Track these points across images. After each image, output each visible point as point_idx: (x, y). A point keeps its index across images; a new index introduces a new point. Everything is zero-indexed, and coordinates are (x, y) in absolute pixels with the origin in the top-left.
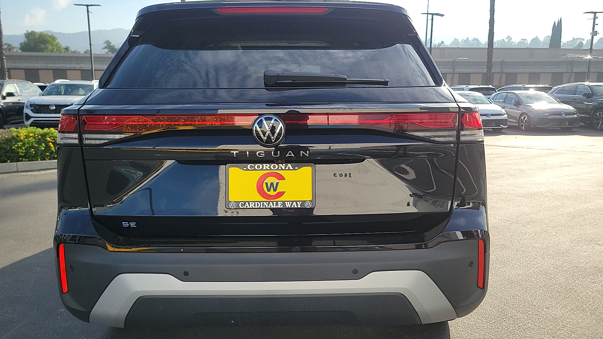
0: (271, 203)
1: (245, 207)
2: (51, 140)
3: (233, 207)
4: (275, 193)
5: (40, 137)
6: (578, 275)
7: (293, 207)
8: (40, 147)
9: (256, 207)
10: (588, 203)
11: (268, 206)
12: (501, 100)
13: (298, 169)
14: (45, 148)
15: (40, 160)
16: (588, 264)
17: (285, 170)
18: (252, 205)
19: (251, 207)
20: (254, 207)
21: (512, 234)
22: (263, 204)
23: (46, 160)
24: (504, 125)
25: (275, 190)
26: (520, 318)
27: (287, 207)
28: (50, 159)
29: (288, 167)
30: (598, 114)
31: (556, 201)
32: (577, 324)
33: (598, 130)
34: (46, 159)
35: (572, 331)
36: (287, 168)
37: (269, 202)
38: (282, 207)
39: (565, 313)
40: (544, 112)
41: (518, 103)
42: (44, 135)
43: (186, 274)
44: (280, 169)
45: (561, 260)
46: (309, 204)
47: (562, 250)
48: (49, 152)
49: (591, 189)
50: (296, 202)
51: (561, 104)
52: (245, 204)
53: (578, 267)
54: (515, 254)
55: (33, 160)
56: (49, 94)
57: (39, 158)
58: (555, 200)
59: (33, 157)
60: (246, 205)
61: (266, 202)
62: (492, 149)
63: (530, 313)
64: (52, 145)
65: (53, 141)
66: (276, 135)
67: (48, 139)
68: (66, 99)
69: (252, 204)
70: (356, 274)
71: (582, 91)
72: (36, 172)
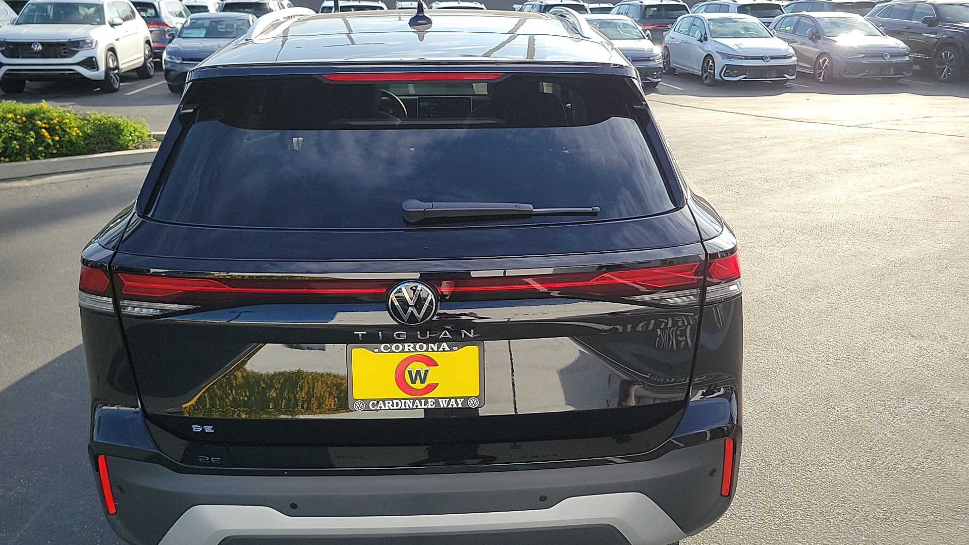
0: (417, 401)
1: (378, 408)
2: (44, 125)
3: (360, 408)
4: (424, 385)
5: (24, 119)
6: (875, 400)
7: (450, 406)
8: (27, 138)
9: (395, 407)
10: (907, 248)
11: (413, 406)
12: (788, 28)
13: (458, 349)
14: (36, 139)
15: (29, 159)
16: (892, 376)
17: (438, 351)
18: (388, 405)
19: (387, 408)
20: (391, 408)
21: (783, 315)
22: (405, 402)
23: (38, 159)
24: (790, 74)
25: (423, 382)
26: (782, 485)
27: (442, 406)
28: (45, 157)
29: (442, 347)
30: (943, 54)
31: (858, 244)
32: (865, 495)
33: (941, 81)
34: (38, 157)
35: (856, 509)
36: (441, 349)
37: (415, 400)
38: (433, 407)
39: (849, 474)
40: (855, 51)
41: (816, 35)
42: (31, 116)
43: (293, 506)
44: (430, 350)
46: (475, 403)
47: (856, 348)
48: (43, 145)
49: (915, 216)
50: (456, 398)
51: (887, 38)
52: (378, 402)
53: (877, 383)
54: (785, 358)
55: (17, 159)
56: (28, 21)
57: (27, 155)
58: (856, 241)
59: (17, 154)
60: (379, 405)
61: (409, 399)
62: (767, 125)
63: (798, 474)
64: (46, 134)
65: (47, 126)
66: (423, 311)
67: (39, 122)
68: (58, 31)
69: (389, 403)
70: (545, 501)
71: (923, 13)
72: (25, 181)
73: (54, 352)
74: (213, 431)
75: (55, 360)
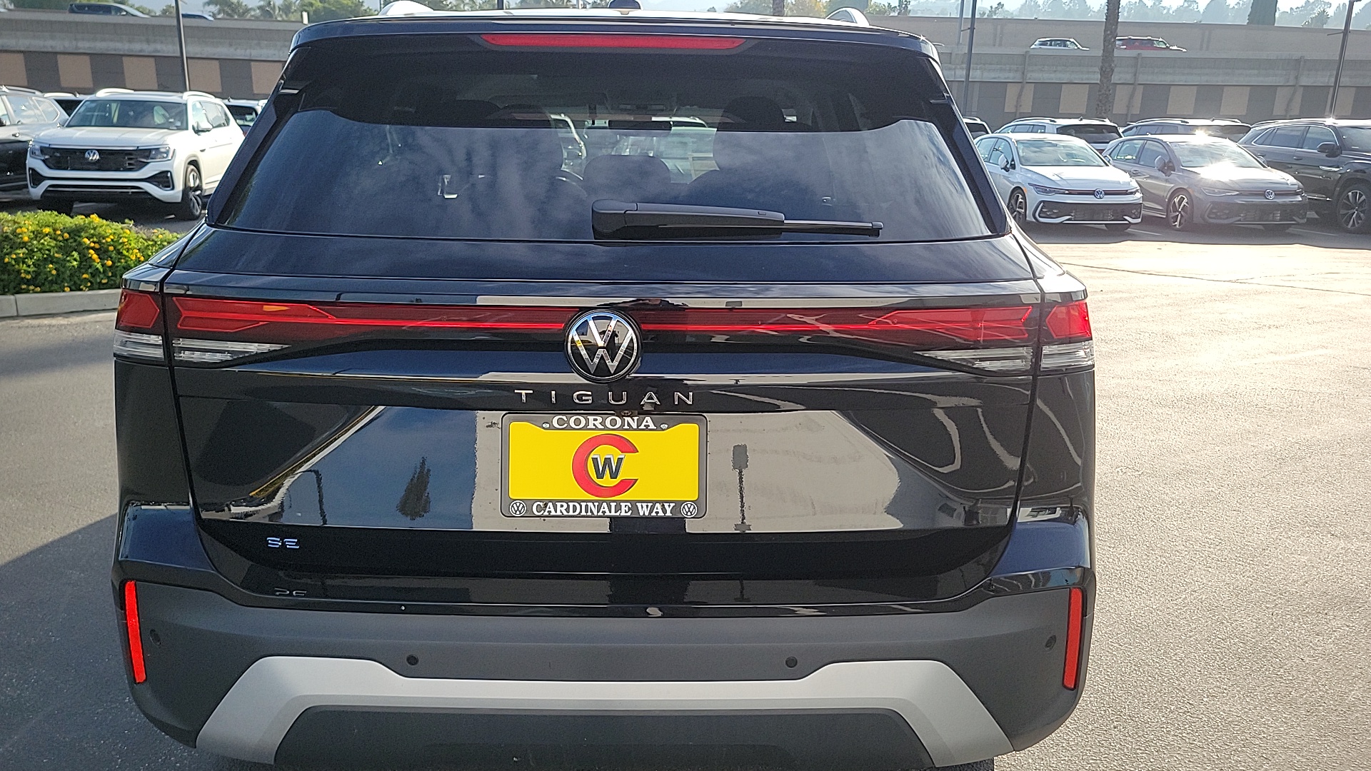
0: (605, 504)
1: (546, 513)
2: (92, 245)
3: (518, 513)
4: (615, 482)
5: (66, 235)
6: (1284, 614)
7: (654, 514)
8: (68, 261)
9: (571, 513)
10: (1316, 427)
11: (598, 512)
12: (1129, 157)
13: (668, 428)
14: (81, 262)
15: (69, 289)
16: (1307, 585)
17: (638, 429)
18: (561, 509)
19: (559, 513)
20: (565, 513)
21: (1139, 504)
22: (587, 506)
23: (81, 290)
24: (1133, 216)
25: (614, 476)
26: (1149, 720)
27: (642, 514)
28: (91, 288)
29: (644, 423)
30: (1350, 194)
31: (1243, 420)
32: (1276, 738)
33: (1350, 232)
34: (81, 287)
35: (1264, 755)
36: (642, 427)
37: (601, 503)
38: (629, 514)
39: (1250, 710)
40: (1227, 188)
41: (1169, 166)
42: (76, 232)
43: (412, 660)
44: (626, 427)
45: (1248, 574)
46: (691, 510)
47: (1250, 548)
48: (90, 271)
49: (1324, 389)
50: (662, 503)
51: (1269, 170)
52: (546, 505)
53: (1285, 593)
54: (1145, 557)
55: (52, 288)
56: (84, 122)
57: (66, 284)
58: (1240, 417)
59: (52, 282)
60: (547, 509)
61: (593, 502)
62: (1103, 278)
63: (1172, 708)
64: (95, 256)
65: (97, 246)
66: (618, 358)
67: (86, 240)
68: (123, 136)
69: (562, 506)
70: (794, 668)
71: (1317, 139)
72: (60, 318)
73: (78, 522)
74: (298, 547)
75: (79, 531)
